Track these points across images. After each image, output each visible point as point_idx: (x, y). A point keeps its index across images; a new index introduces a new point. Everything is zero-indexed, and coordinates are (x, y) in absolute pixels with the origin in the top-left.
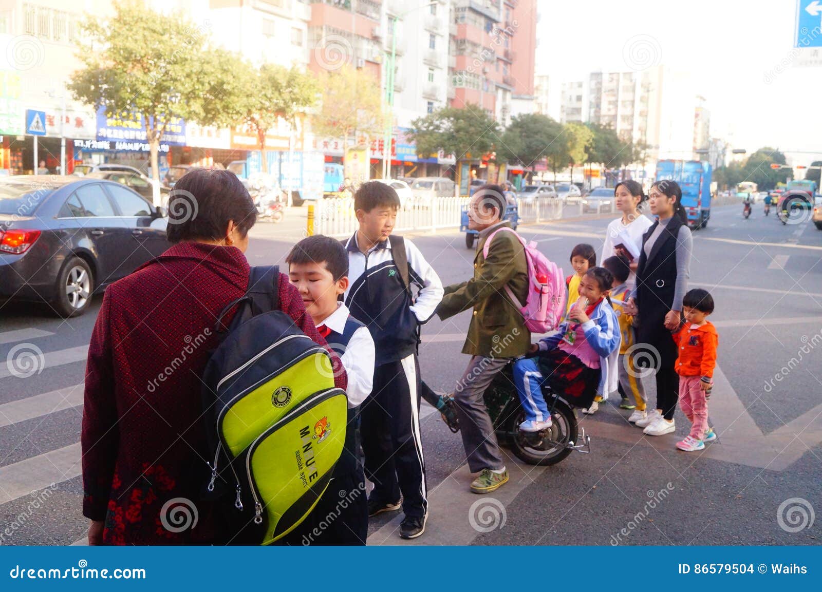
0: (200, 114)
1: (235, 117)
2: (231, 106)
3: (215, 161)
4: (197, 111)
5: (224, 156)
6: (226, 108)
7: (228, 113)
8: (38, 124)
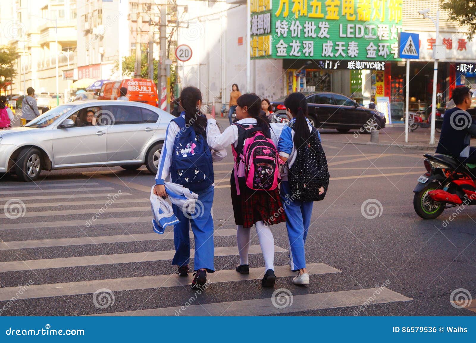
8: (410, 47)
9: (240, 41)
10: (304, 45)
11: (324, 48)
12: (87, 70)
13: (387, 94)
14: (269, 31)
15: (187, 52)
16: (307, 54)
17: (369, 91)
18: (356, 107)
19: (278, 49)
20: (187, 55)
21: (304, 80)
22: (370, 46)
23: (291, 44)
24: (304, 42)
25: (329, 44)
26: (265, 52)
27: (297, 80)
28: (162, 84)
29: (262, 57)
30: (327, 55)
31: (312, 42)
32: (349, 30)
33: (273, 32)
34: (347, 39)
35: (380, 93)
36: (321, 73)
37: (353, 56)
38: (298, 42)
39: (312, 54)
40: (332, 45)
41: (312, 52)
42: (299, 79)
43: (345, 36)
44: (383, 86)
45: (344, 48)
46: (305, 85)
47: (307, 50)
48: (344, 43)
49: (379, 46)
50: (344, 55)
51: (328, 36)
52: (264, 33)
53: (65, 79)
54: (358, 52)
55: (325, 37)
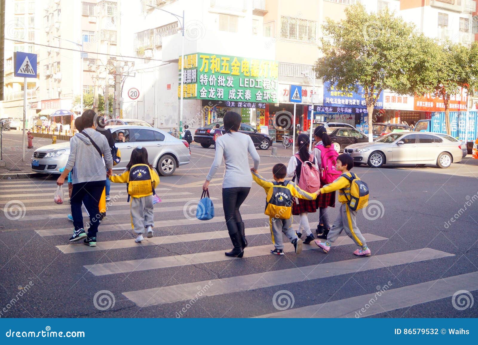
0: (407, 85)
1: (428, 86)
2: (426, 78)
3: (402, 120)
4: (405, 83)
5: (407, 116)
6: (422, 81)
7: (423, 84)
8: (297, 95)
9: (169, 87)
10: (218, 91)
11: (230, 93)
12: (49, 103)
13: (266, 124)
14: (195, 81)
15: (136, 93)
16: (219, 97)
17: (255, 122)
18: (255, 132)
19: (201, 93)
20: (136, 95)
21: (216, 114)
22: (258, 93)
23: (209, 90)
24: (218, 89)
25: (233, 91)
26: (192, 95)
27: (211, 114)
28: (117, 114)
29: (189, 98)
30: (232, 98)
31: (223, 89)
32: (246, 82)
33: (198, 82)
34: (244, 88)
35: (262, 123)
36: (220, 109)
37: (248, 99)
38: (214, 89)
39: (222, 97)
40: (235, 91)
41: (223, 96)
42: (212, 113)
43: (243, 86)
44: (264, 118)
45: (242, 94)
46: (216, 117)
47: (219, 94)
48: (242, 91)
49: (264, 93)
50: (242, 98)
51: (233, 86)
52: (192, 82)
53: (31, 108)
54: (251, 96)
55: (231, 86)
